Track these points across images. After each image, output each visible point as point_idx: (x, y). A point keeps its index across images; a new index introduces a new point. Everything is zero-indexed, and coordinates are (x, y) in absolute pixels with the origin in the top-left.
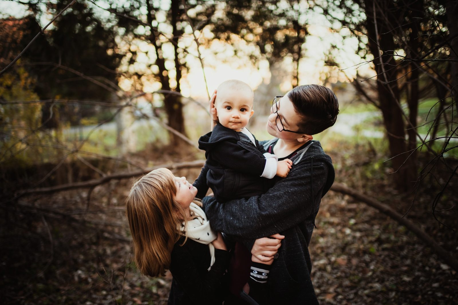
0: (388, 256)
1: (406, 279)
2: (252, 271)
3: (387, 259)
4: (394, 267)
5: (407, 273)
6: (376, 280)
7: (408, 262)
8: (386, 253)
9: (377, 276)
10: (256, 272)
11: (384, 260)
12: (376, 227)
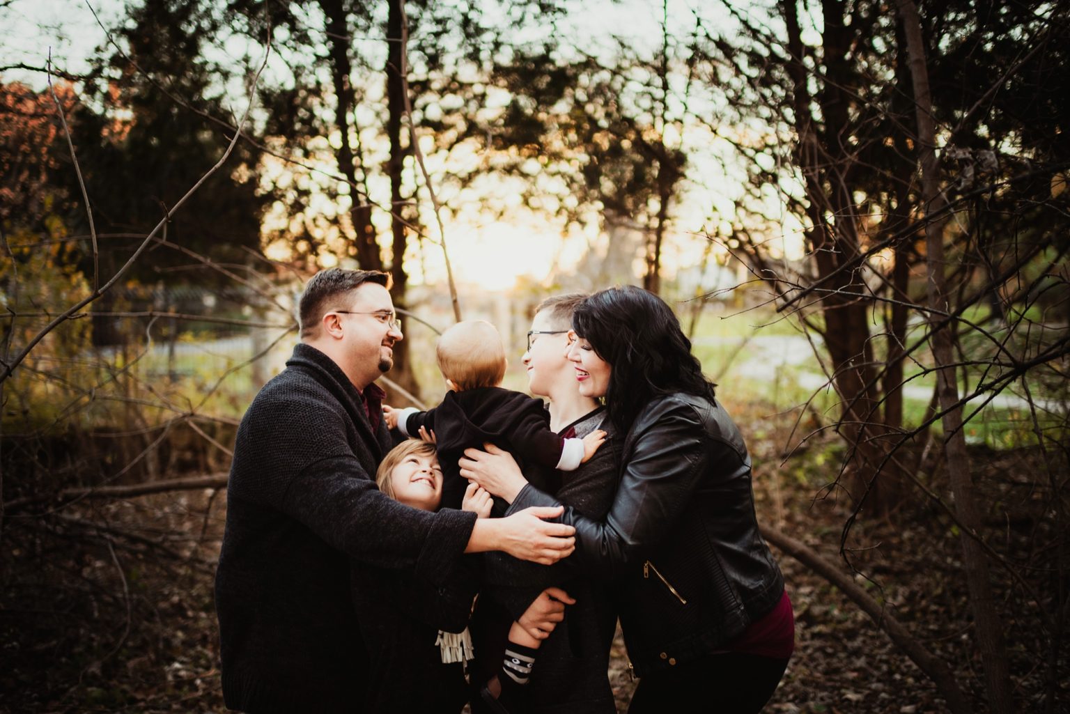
0: (821, 649)
1: (851, 696)
2: (510, 659)
3: (818, 654)
4: (830, 672)
5: (856, 685)
6: (791, 697)
7: (861, 662)
8: (817, 643)
9: (794, 690)
10: (518, 662)
11: (811, 658)
12: (805, 590)
